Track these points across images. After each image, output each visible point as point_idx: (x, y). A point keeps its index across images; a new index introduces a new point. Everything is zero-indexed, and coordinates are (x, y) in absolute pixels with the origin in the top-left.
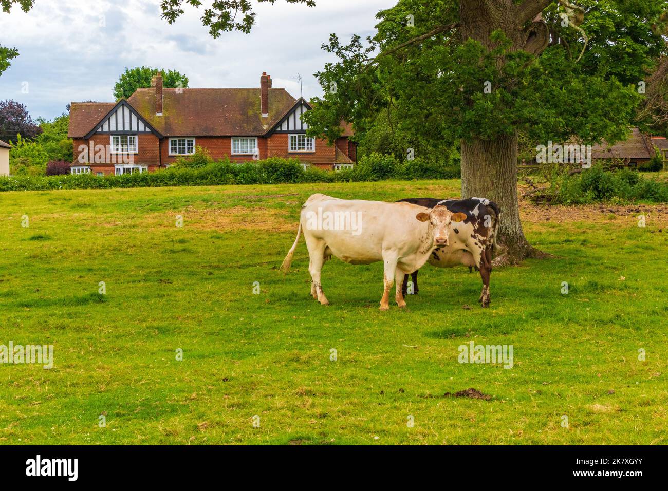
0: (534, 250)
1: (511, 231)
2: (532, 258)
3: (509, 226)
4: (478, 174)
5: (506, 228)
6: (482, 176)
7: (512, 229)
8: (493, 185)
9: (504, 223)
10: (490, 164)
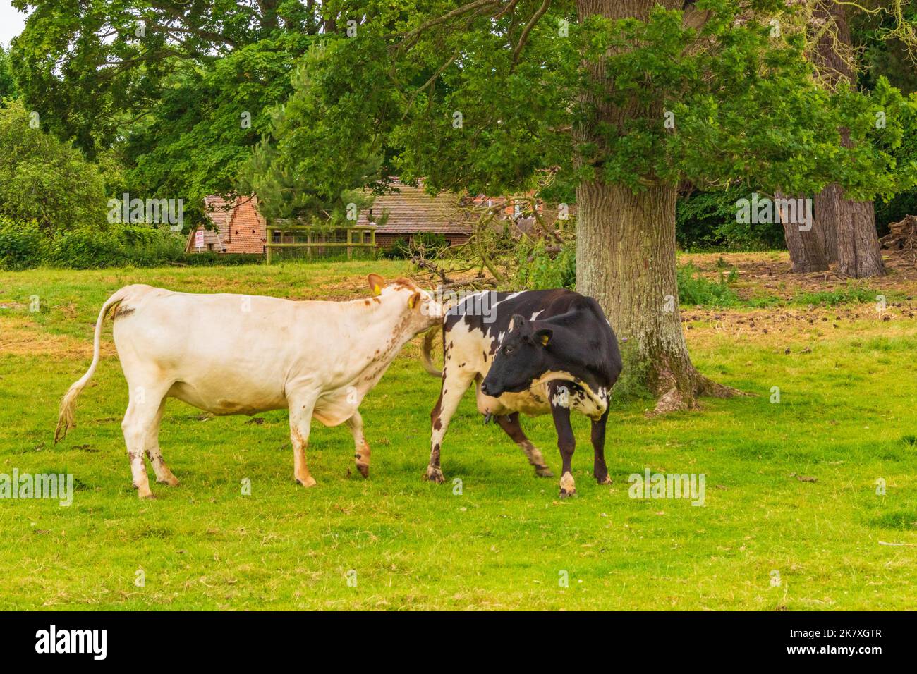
0: (708, 383)
1: (677, 349)
2: (707, 395)
3: (673, 340)
4: (620, 245)
5: (669, 343)
6: (627, 250)
7: (677, 345)
8: (646, 266)
9: (665, 334)
10: (641, 229)
